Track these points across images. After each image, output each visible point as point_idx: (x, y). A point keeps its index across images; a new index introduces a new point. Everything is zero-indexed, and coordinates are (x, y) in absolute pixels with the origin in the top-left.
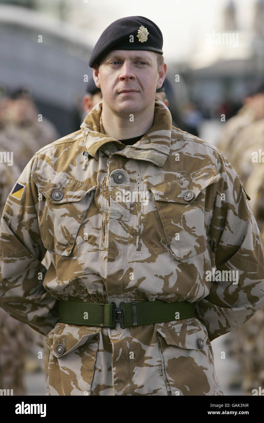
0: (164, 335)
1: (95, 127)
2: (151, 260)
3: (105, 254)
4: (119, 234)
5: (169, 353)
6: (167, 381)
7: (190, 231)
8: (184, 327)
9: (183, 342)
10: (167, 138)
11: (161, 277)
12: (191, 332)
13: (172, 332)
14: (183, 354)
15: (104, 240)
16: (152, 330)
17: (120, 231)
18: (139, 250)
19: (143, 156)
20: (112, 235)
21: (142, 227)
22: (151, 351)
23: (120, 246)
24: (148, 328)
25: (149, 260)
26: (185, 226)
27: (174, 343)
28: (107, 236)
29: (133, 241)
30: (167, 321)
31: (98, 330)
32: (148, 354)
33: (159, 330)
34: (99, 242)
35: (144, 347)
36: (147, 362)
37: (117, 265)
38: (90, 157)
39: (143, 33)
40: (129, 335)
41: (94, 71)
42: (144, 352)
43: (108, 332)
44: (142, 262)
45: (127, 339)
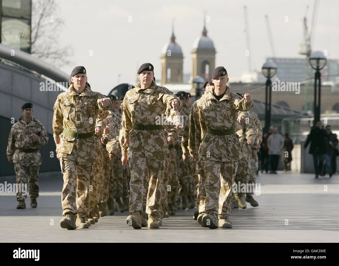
0: (154, 132)
1: (138, 86)
2: (151, 114)
3: (141, 114)
4: (143, 110)
5: (156, 136)
6: (155, 142)
7: (159, 107)
8: (159, 131)
9: (159, 134)
10: (154, 88)
11: (153, 118)
12: (161, 132)
13: (156, 132)
14: (158, 136)
15: (140, 111)
16: (152, 131)
17: (144, 109)
18: (148, 112)
19: (148, 92)
20: (142, 110)
21: (148, 107)
22: (152, 136)
23: (144, 112)
24: (151, 131)
25: (150, 115)
26: (158, 106)
27: (157, 134)
28: (141, 110)
29: (147, 111)
30: (155, 130)
31: (140, 131)
32: (151, 136)
33: (153, 131)
34: (139, 111)
35: (150, 135)
36: (151, 138)
37: (144, 117)
38: (137, 93)
39: (150, 67)
40: (147, 132)
41: (138, 75)
42: (150, 136)
43: (142, 131)
44: (149, 115)
45: (147, 133)
